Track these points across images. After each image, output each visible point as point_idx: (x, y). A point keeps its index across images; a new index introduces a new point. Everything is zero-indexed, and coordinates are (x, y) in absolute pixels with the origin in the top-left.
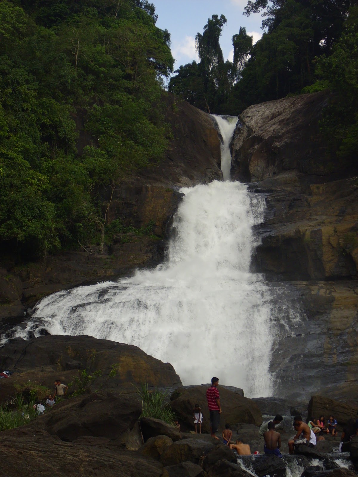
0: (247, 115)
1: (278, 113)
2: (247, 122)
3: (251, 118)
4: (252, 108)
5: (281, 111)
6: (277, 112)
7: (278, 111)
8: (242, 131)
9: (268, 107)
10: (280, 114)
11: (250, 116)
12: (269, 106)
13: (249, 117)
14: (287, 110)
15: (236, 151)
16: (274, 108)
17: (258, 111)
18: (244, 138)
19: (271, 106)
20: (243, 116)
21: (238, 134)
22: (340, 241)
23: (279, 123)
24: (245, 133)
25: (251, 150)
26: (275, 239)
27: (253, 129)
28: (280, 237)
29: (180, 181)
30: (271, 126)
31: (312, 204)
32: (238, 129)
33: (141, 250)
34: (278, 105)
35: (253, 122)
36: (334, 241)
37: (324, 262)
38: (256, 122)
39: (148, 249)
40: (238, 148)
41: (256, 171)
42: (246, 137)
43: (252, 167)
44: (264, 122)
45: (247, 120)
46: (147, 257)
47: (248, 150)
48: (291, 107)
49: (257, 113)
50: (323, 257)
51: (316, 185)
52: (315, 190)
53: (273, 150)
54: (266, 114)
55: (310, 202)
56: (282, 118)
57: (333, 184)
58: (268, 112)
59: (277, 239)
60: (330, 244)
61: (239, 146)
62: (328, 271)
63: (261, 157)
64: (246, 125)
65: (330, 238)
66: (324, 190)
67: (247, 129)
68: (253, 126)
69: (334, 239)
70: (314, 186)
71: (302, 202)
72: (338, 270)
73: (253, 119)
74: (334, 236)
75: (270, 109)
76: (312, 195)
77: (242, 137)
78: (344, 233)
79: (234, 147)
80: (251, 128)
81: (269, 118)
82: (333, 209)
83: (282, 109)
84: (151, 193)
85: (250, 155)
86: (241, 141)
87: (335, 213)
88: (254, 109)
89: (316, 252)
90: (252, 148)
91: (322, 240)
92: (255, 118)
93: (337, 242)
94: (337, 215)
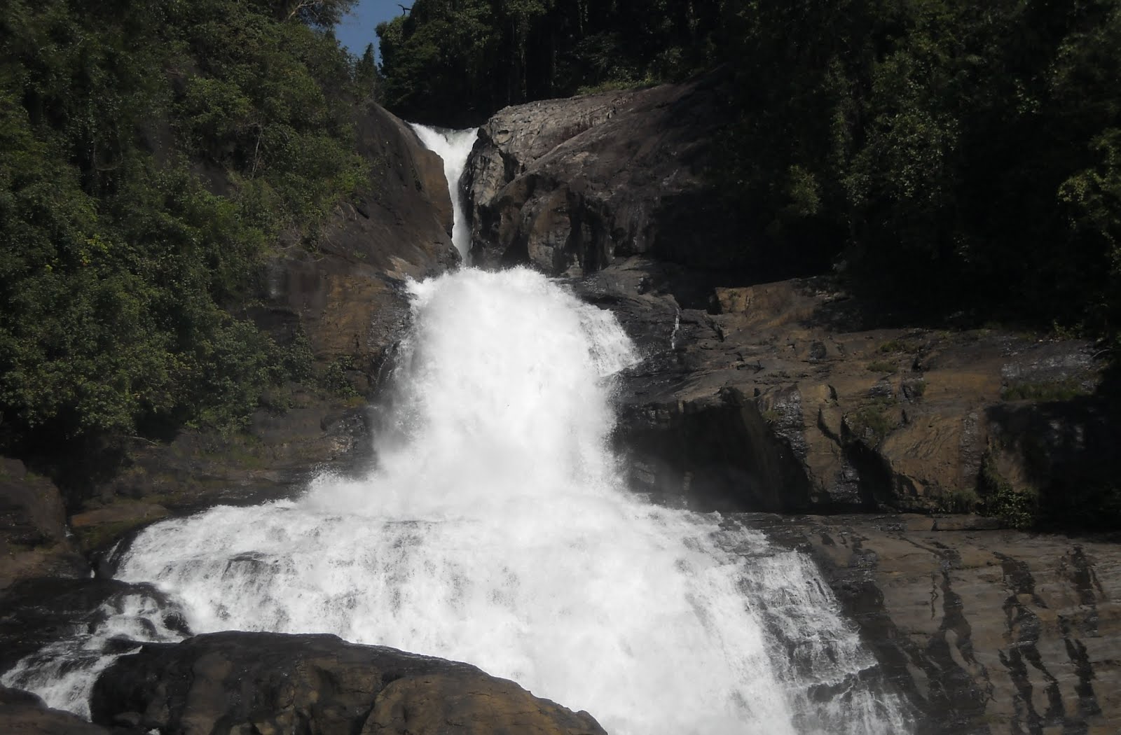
0: (501, 129)
1: (578, 127)
2: (503, 144)
3: (509, 134)
4: (509, 113)
5: (584, 122)
6: (575, 125)
7: (579, 122)
8: (491, 164)
9: (550, 111)
10: (581, 128)
11: (509, 130)
13: (506, 132)
14: (598, 122)
15: (483, 209)
16: (567, 114)
17: (526, 120)
18: (497, 181)
19: (558, 111)
20: (492, 130)
21: (483, 169)
22: (847, 420)
23: (593, 148)
24: (499, 169)
25: (528, 207)
26: (667, 412)
27: (518, 160)
28: (681, 406)
29: (393, 265)
30: (574, 153)
31: (726, 333)
32: (481, 159)
33: (323, 428)
34: (576, 109)
35: (518, 144)
36: (832, 420)
37: (808, 469)
38: (525, 145)
39: (341, 426)
40: (488, 203)
41: (543, 255)
42: (500, 177)
43: (535, 247)
44: (545, 145)
45: (502, 139)
46: (342, 443)
47: (519, 206)
48: (607, 114)
49: (526, 124)
50: (805, 457)
51: (731, 290)
52: (728, 303)
53: (589, 207)
54: (548, 127)
55: (721, 329)
56: (600, 138)
57: (770, 288)
58: (552, 124)
59: (672, 411)
60: (822, 426)
61: (489, 198)
62: (819, 490)
63: (556, 223)
64: (500, 150)
65: (823, 411)
66: (751, 302)
67: (502, 159)
68: (518, 153)
69: (832, 414)
70: (726, 291)
71: (700, 329)
72: (843, 488)
73: (518, 137)
74: (831, 407)
75: (556, 117)
76: (721, 313)
77: (492, 177)
78: (852, 401)
79: (475, 199)
80: (515, 158)
81: (556, 136)
82: (791, 347)
83: (587, 119)
84: (340, 290)
85: (529, 218)
86: (491, 186)
87: (799, 356)
88: (515, 116)
89: (788, 445)
90: (529, 202)
91: (804, 417)
92: (522, 134)
93: (839, 422)
94: (805, 359)
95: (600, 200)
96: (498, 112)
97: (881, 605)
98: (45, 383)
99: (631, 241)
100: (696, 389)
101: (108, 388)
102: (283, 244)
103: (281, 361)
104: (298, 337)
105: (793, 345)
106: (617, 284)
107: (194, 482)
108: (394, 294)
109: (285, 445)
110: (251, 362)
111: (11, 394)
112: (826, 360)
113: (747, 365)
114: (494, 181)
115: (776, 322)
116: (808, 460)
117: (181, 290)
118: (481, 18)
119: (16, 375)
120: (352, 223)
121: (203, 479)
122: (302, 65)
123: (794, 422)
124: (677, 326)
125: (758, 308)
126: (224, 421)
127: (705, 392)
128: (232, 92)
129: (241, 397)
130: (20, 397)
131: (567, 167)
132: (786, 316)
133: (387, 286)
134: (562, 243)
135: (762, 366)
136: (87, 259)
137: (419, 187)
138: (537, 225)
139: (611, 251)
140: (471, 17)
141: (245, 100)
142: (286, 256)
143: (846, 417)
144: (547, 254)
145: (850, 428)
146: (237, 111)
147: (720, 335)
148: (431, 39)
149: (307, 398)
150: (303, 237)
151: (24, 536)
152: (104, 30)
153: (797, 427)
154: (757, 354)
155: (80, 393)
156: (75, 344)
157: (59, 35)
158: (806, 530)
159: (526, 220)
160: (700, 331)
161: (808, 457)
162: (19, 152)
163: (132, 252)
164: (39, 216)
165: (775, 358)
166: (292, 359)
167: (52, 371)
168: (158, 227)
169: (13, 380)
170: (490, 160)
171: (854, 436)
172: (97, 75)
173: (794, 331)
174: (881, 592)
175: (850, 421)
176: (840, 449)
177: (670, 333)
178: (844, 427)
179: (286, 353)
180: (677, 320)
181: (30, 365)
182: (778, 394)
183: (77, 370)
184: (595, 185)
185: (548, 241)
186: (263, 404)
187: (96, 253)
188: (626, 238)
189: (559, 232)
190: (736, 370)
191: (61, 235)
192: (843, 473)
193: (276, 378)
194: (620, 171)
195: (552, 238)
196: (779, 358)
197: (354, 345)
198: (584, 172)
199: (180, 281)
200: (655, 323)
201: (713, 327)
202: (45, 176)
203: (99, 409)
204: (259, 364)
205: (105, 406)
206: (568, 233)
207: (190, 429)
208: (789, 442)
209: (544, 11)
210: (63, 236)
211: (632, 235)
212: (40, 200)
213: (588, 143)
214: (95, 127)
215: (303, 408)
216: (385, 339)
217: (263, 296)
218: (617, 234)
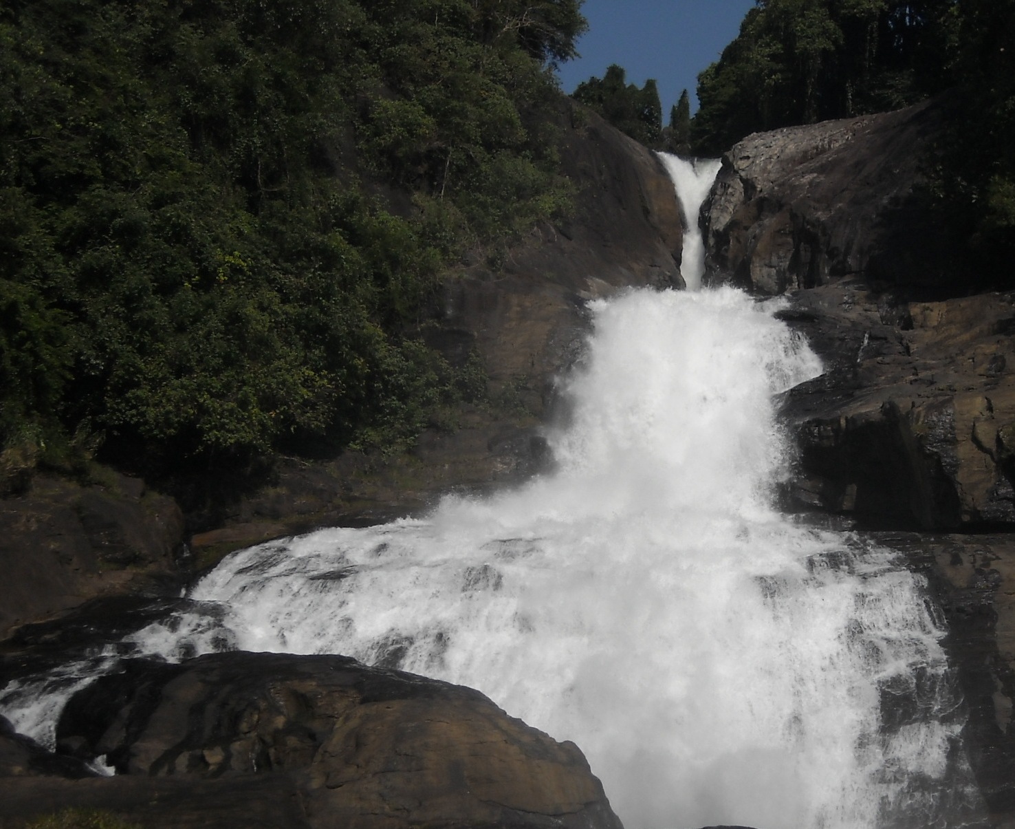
0: (743, 155)
1: (817, 150)
2: (743, 170)
3: (751, 160)
4: (753, 139)
5: (823, 146)
6: (814, 148)
7: (818, 146)
8: (730, 190)
9: (791, 136)
10: (820, 151)
11: (750, 156)
12: (795, 134)
13: (748, 158)
14: (837, 145)
15: (717, 234)
16: (808, 138)
17: (768, 145)
18: (735, 206)
19: (800, 135)
20: (734, 156)
21: (722, 195)
22: (1001, 434)
23: (822, 169)
24: (737, 194)
25: (754, 229)
26: (829, 428)
27: (756, 185)
28: (843, 422)
29: (588, 286)
30: (803, 174)
31: (914, 347)
32: (722, 185)
33: (490, 448)
34: (817, 133)
35: (758, 169)
36: (986, 433)
37: (959, 486)
38: (764, 170)
39: (506, 447)
40: (723, 228)
41: (766, 277)
42: (739, 203)
43: (758, 269)
44: (783, 169)
45: (742, 164)
46: (505, 464)
47: (746, 228)
48: (847, 137)
49: (767, 149)
50: (957, 473)
51: (923, 304)
52: (920, 318)
53: (808, 227)
54: (787, 151)
55: (910, 344)
56: (830, 159)
57: (963, 303)
58: (791, 148)
59: (834, 428)
60: (975, 440)
61: (724, 223)
62: (970, 508)
63: (779, 245)
64: (740, 176)
65: (977, 425)
66: (944, 317)
67: (742, 185)
68: (756, 178)
69: (986, 427)
70: (918, 306)
71: (888, 345)
72: (994, 505)
73: (757, 162)
74: (986, 420)
75: (796, 141)
76: (912, 329)
77: (730, 202)
78: (1010, 413)
79: (711, 225)
80: (753, 182)
81: (794, 161)
82: (971, 360)
83: (826, 142)
84: (518, 309)
85: (753, 240)
86: (729, 211)
87: (977, 370)
88: (758, 142)
89: (939, 461)
90: (756, 225)
91: (956, 431)
92: (762, 159)
93: (994, 435)
94: (982, 373)
95: (818, 220)
96: (744, 139)
97: (992, 630)
98: (169, 400)
99: (845, 260)
100: (861, 405)
101: (232, 405)
102: (467, 264)
103: (453, 381)
104: (472, 357)
105: (973, 359)
106: (820, 303)
107: (342, 503)
108: (575, 314)
109: (447, 467)
110: (421, 381)
111: (134, 412)
112: (1003, 373)
113: (920, 379)
114: (732, 207)
115: (966, 337)
116: (960, 477)
117: (329, 308)
118: (774, 57)
119: (139, 393)
120: (550, 245)
121: (351, 500)
122: (501, 88)
123: (945, 436)
124: (866, 341)
125: (950, 322)
126: (390, 442)
127: (869, 408)
128: (415, 112)
129: (409, 418)
130: (143, 414)
131: (793, 188)
132: (977, 330)
133: (568, 305)
134: (785, 264)
135: (934, 381)
136: (224, 276)
137: (647, 212)
138: (759, 247)
139: (826, 271)
140: (763, 56)
141: (429, 120)
142: (465, 276)
143: (1001, 430)
144: (769, 275)
145: (1004, 442)
146: (420, 131)
147: (907, 350)
148: (734, 81)
149: (477, 418)
150: (488, 257)
151: (118, 555)
152: (275, 51)
153: (948, 441)
154: (933, 368)
155: (202, 410)
156: (200, 361)
157: (226, 56)
158: (938, 549)
159: (751, 242)
160: (889, 347)
161: (959, 473)
162: (170, 172)
163: (275, 269)
164: (179, 235)
165: (952, 372)
166: (464, 379)
167: (176, 388)
168: (307, 245)
169: (137, 398)
170: (729, 186)
171: (1008, 450)
172: (264, 95)
173: (982, 346)
174: (997, 615)
175: (1004, 434)
176: (994, 464)
177: (858, 349)
178: (999, 440)
179: (459, 373)
180: (867, 335)
181: (155, 384)
182: (930, 408)
183: (199, 388)
184: (817, 205)
185: (770, 262)
186: (432, 425)
187: (236, 270)
188: (841, 258)
189: (781, 253)
190: (909, 385)
191: (200, 253)
192: (996, 490)
193: (447, 398)
194: (843, 191)
195: (774, 260)
196: (956, 372)
197: (529, 364)
198: (808, 192)
199: (328, 300)
200: (843, 340)
201: (901, 343)
202: (189, 194)
203: (222, 427)
204: (429, 384)
205: (227, 424)
206: (790, 256)
207: (354, 450)
208: (939, 458)
209: (833, 48)
210: (202, 253)
211: (846, 254)
212: (179, 217)
213: (817, 165)
214: (260, 147)
215: (473, 428)
216: (561, 358)
217: (439, 316)
218: (832, 253)
